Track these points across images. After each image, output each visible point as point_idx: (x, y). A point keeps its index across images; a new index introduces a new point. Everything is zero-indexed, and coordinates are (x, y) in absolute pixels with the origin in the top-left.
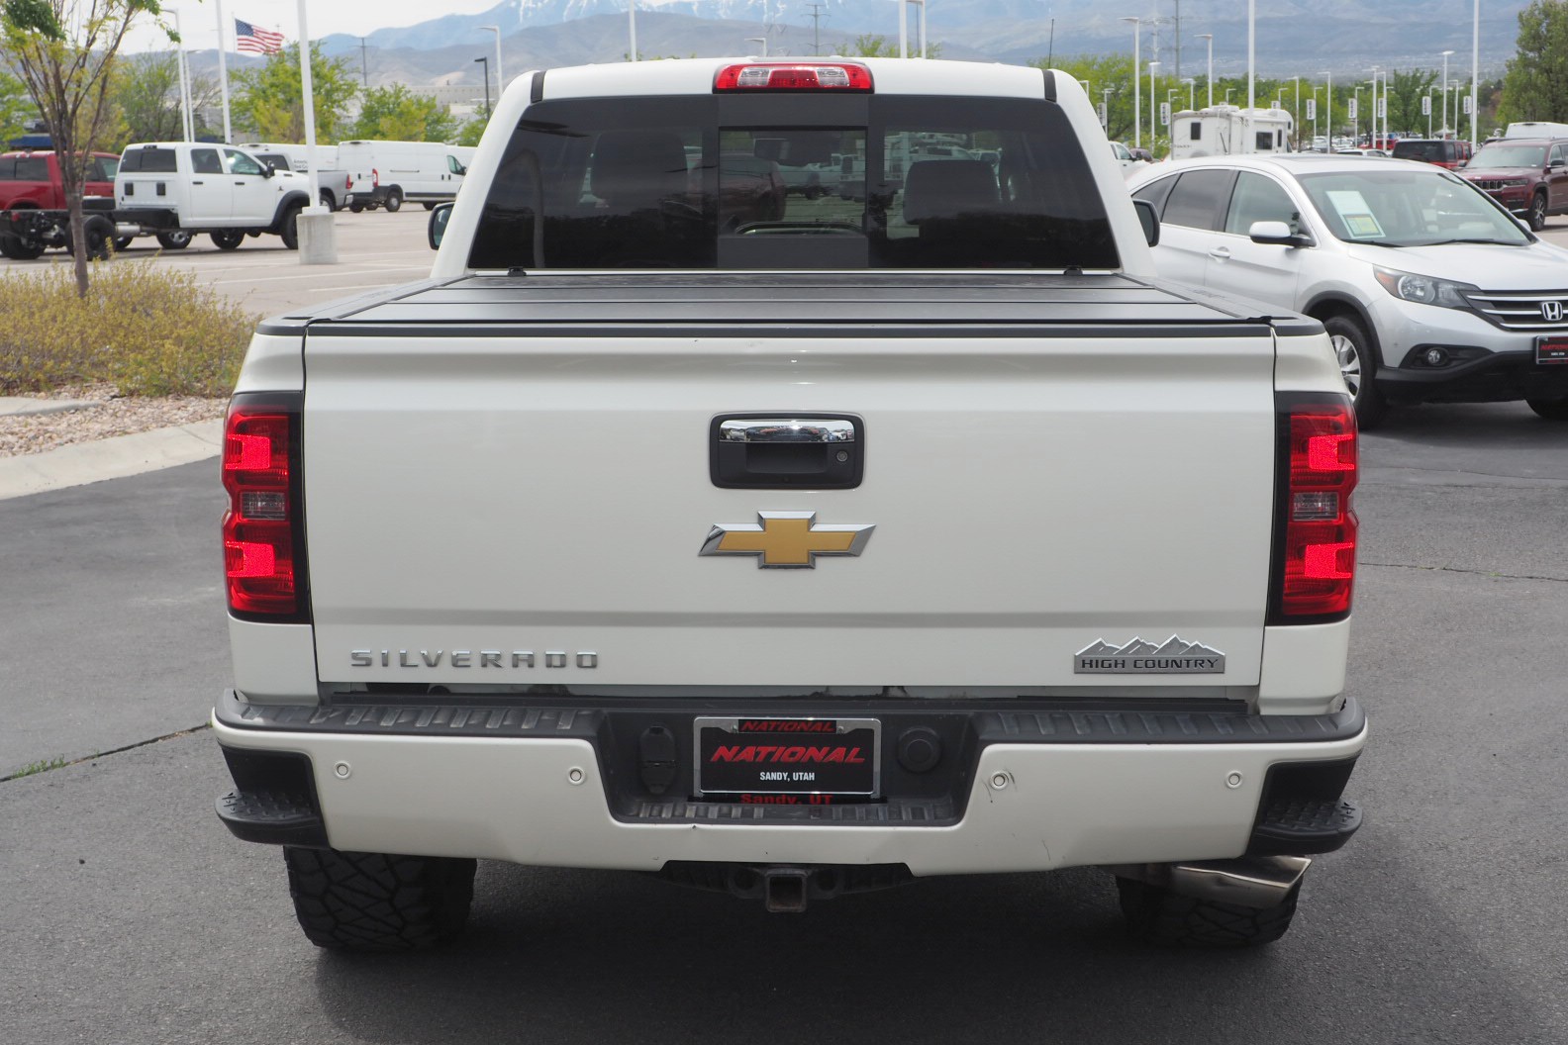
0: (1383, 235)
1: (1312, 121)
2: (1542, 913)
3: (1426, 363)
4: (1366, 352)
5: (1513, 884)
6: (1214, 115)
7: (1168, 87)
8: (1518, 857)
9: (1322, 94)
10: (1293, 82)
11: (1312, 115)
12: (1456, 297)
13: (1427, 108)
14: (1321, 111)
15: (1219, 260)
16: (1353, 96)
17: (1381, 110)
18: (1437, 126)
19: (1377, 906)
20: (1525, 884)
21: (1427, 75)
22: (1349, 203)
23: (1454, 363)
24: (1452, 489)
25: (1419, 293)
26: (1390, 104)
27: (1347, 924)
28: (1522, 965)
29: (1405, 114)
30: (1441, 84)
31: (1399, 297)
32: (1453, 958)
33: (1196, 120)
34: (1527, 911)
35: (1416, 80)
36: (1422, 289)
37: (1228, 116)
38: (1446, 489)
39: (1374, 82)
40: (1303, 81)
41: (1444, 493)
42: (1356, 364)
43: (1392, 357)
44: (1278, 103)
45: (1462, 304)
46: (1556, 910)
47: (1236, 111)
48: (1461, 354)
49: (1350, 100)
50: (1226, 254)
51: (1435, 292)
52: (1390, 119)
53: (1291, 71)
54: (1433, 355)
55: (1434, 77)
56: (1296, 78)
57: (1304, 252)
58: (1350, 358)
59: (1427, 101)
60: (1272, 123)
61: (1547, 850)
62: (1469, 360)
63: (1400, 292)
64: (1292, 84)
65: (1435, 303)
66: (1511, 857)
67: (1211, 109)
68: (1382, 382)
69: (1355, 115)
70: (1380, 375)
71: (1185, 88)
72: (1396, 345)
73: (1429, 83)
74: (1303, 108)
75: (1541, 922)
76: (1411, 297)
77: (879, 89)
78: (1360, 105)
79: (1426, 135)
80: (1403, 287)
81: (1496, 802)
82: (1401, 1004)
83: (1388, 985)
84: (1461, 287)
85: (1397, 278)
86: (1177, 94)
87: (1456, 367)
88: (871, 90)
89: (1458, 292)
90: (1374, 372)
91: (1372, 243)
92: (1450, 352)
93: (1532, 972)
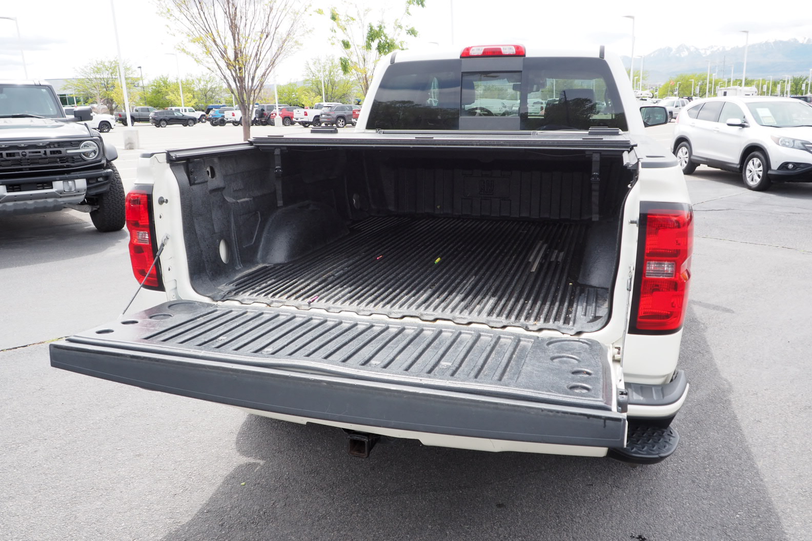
0: (776, 124)
1: (765, 92)
2: (798, 443)
3: (788, 169)
4: (765, 164)
5: (786, 421)
6: (731, 89)
7: (719, 81)
8: (791, 404)
9: (769, 83)
10: (760, 80)
11: (765, 89)
12: (801, 146)
13: (804, 88)
14: (768, 89)
15: (715, 132)
16: (779, 84)
17: (788, 88)
18: (806, 93)
19: (715, 427)
20: (792, 422)
21: (804, 78)
22: (764, 113)
23: (798, 169)
24: (792, 214)
25: (787, 144)
26: (792, 86)
27: (697, 438)
28: (782, 480)
29: (796, 89)
30: (809, 80)
31: (779, 145)
32: (746, 470)
33: (725, 91)
34: (791, 441)
35: (800, 79)
36: (788, 142)
37: (736, 89)
38: (789, 214)
39: (786, 80)
40: (763, 80)
41: (788, 216)
42: (761, 168)
43: (775, 165)
44: (754, 86)
45: (803, 148)
46: (806, 442)
47: (739, 88)
48: (802, 166)
49: (778, 85)
50: (718, 130)
51: (793, 144)
52: (791, 91)
53: (759, 77)
54: (790, 166)
55: (807, 78)
56: (761, 79)
57: (745, 129)
58: (759, 166)
59: (804, 85)
60: (751, 92)
61: (806, 401)
62: (803, 168)
63: (780, 143)
64: (759, 81)
65: (793, 147)
66: (788, 404)
67: (732, 87)
68: (770, 174)
69: (779, 90)
70: (769, 172)
71: (724, 82)
72: (776, 162)
73: (804, 80)
74: (762, 88)
75: (797, 450)
76: (784, 145)
77: (528, 55)
78: (781, 87)
79: (802, 95)
80: (781, 142)
81: (786, 369)
82: (711, 502)
83: (708, 486)
84: (803, 142)
85: (779, 139)
86: (722, 84)
87: (798, 170)
88: (524, 55)
89: (802, 144)
90: (768, 171)
91: (771, 126)
92: (796, 165)
93: (786, 487)
